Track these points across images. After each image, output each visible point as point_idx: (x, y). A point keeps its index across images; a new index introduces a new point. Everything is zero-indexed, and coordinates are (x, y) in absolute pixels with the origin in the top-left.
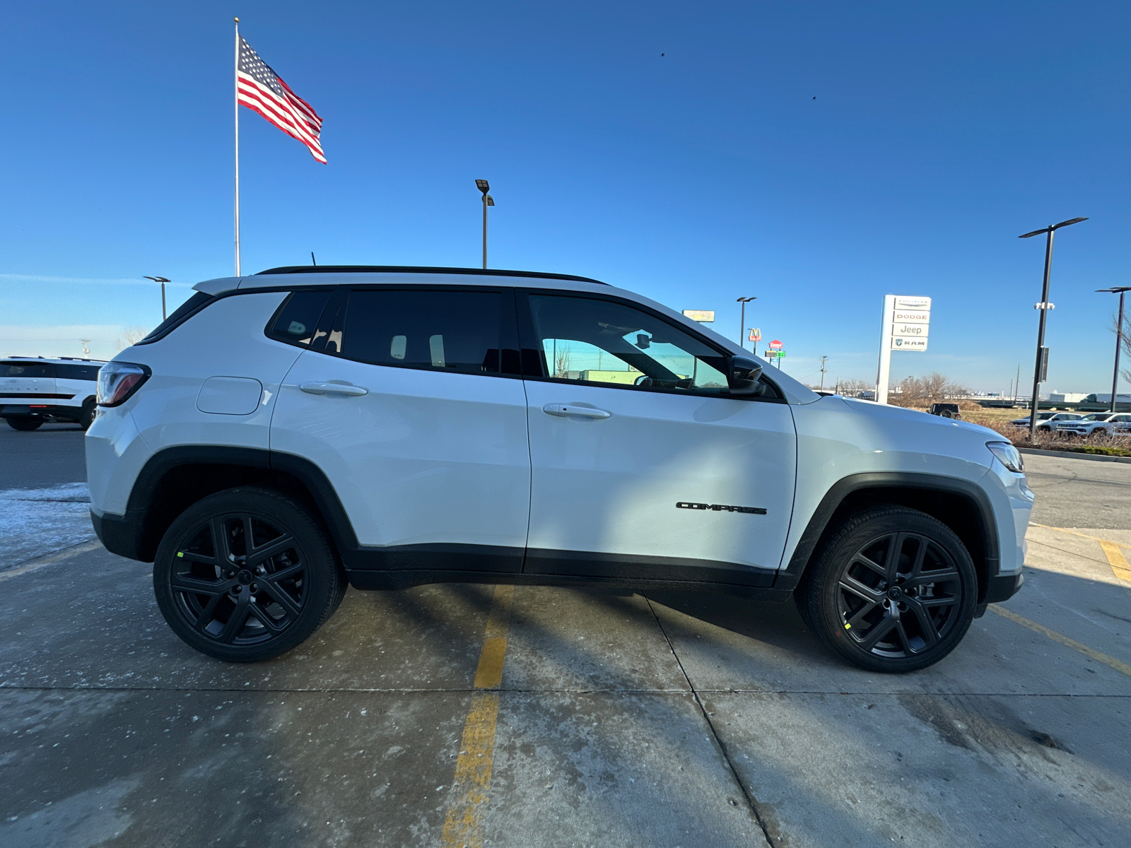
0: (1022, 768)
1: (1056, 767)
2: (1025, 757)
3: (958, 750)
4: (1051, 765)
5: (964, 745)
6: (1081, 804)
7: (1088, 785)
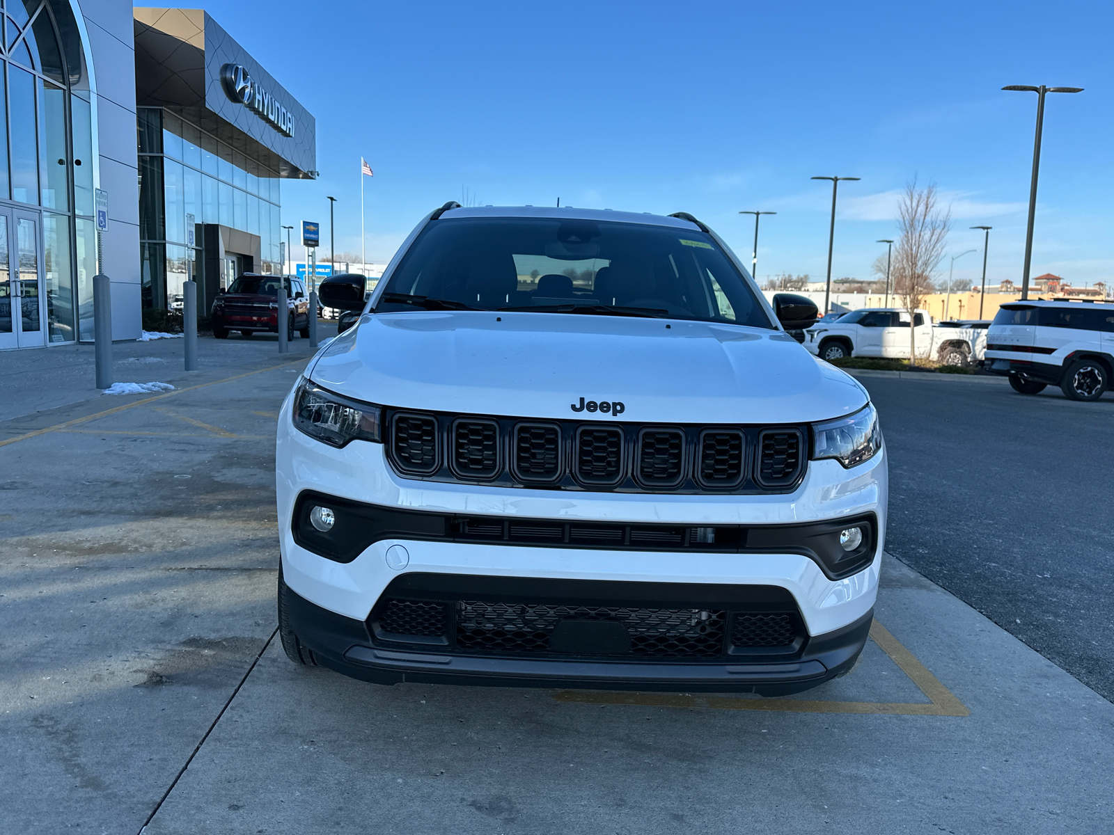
0: (143, 655)
1: (131, 670)
2: (152, 662)
3: (182, 638)
4: (135, 669)
5: (185, 643)
6: (96, 660)
7: (105, 673)
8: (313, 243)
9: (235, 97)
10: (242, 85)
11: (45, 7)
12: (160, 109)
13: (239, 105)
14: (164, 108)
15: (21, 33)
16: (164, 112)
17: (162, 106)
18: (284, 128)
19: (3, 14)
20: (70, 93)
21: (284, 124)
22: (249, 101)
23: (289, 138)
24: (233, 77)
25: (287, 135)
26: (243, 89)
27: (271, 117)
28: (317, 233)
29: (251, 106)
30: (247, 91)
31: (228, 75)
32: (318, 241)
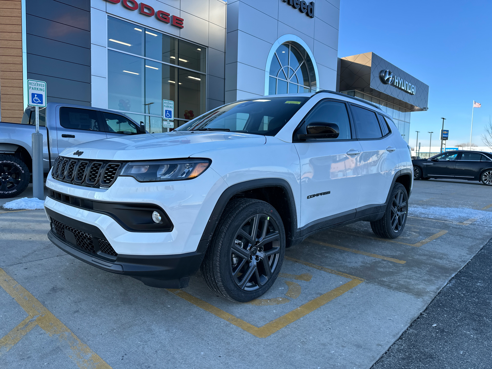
8: (445, 138)
9: (384, 82)
10: (387, 77)
11: (304, 62)
12: (354, 91)
13: (387, 85)
14: (355, 90)
15: (294, 72)
16: (355, 92)
17: (355, 89)
18: (409, 91)
19: (288, 67)
20: (311, 89)
21: (410, 90)
22: (391, 83)
23: (413, 95)
24: (384, 75)
25: (412, 94)
26: (389, 79)
27: (403, 88)
28: (447, 134)
29: (393, 84)
30: (391, 79)
31: (382, 74)
32: (448, 138)
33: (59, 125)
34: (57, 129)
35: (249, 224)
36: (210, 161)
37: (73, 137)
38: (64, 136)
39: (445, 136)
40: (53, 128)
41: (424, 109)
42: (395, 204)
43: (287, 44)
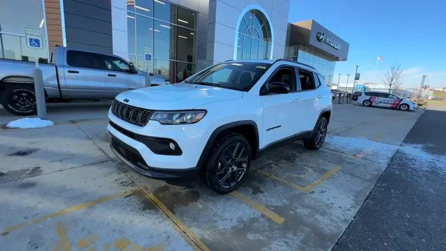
9: (319, 40)
10: (322, 37)
11: (264, 25)
14: (299, 45)
15: (257, 31)
18: (336, 47)
19: (253, 28)
23: (338, 50)
24: (319, 35)
27: (332, 45)
28: (359, 76)
29: (325, 42)
30: (324, 38)
33: (66, 63)
34: (63, 66)
35: (233, 148)
36: (206, 111)
37: (78, 72)
38: (69, 72)
39: (357, 78)
40: (60, 66)
41: (345, 60)
42: (319, 129)
43: (252, 11)
